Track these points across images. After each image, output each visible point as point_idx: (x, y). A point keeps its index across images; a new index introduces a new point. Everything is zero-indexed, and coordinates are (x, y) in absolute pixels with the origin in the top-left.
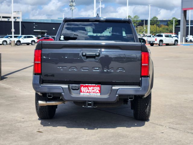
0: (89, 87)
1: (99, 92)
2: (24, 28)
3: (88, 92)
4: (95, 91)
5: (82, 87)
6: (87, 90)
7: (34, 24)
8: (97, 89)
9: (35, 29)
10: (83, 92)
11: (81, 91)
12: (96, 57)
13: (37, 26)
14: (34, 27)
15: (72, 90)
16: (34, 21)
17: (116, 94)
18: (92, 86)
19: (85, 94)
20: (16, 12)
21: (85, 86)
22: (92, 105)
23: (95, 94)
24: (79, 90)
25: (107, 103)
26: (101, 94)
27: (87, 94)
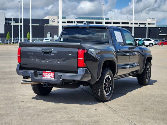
0: (48, 73)
1: (53, 77)
2: (150, 32)
3: (47, 77)
4: (51, 76)
5: (44, 73)
6: (47, 75)
7: (160, 29)
8: (52, 75)
9: (161, 33)
10: (44, 76)
11: (43, 76)
12: (50, 53)
13: (162, 30)
14: (161, 32)
15: (38, 75)
16: (160, 27)
17: (61, 79)
18: (49, 73)
19: (45, 77)
20: (151, 19)
21: (46, 73)
22: (47, 85)
23: (51, 78)
24: (42, 75)
25: (55, 85)
26: (54, 79)
27: (47, 78)
